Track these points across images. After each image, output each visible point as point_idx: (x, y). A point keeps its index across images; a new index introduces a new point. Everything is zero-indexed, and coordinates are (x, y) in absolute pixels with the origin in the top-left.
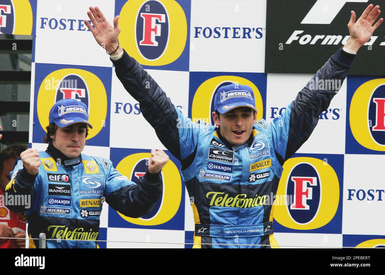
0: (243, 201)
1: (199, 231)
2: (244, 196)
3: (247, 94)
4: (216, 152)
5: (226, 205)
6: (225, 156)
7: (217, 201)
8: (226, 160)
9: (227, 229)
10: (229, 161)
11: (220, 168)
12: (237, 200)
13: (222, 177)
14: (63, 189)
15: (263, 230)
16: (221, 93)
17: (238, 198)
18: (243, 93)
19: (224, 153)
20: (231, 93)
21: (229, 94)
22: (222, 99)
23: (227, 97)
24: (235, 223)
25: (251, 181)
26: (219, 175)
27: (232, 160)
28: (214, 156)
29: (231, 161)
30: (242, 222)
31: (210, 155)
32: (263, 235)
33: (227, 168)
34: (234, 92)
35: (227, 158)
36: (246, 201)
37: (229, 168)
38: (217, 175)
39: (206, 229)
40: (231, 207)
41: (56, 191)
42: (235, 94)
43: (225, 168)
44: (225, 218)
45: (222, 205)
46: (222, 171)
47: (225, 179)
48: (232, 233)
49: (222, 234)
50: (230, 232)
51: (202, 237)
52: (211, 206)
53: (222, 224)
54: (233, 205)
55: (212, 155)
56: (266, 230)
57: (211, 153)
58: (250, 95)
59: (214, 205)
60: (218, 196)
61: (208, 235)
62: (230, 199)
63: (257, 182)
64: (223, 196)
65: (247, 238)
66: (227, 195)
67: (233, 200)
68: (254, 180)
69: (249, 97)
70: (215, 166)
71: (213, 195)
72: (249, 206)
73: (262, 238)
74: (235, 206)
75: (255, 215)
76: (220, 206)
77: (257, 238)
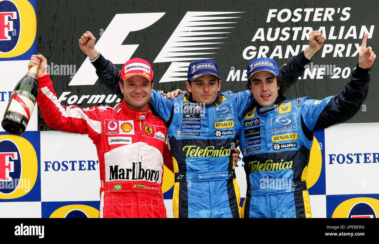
0: (212, 152)
1: (178, 178)
2: (212, 148)
3: (212, 66)
4: (188, 116)
5: (199, 155)
6: (195, 117)
7: (191, 153)
8: (196, 120)
9: (200, 175)
10: (198, 121)
11: (191, 127)
12: (207, 151)
13: (193, 134)
14: (253, 132)
15: (228, 175)
16: (192, 66)
17: (208, 149)
18: (209, 65)
19: (194, 115)
20: (199, 66)
21: (197, 66)
22: (193, 70)
23: (196, 69)
24: (207, 169)
25: (217, 136)
26: (191, 132)
27: (200, 119)
28: (186, 119)
29: (199, 121)
30: (211, 169)
31: (183, 118)
32: (228, 178)
33: (196, 126)
34: (202, 65)
35: (196, 119)
36: (214, 151)
37: (198, 126)
38: (189, 132)
39: (183, 176)
40: (202, 156)
41: (249, 134)
42: (202, 66)
43: (195, 126)
44: (198, 166)
45: (195, 156)
46: (193, 129)
47: (196, 135)
48: (203, 177)
49: (196, 179)
50: (202, 176)
51: (180, 182)
52: (187, 157)
53: (195, 171)
54: (204, 155)
55: (185, 119)
56: (230, 175)
57: (184, 117)
58: (214, 67)
59: (189, 156)
60: (192, 148)
61: (185, 181)
62: (202, 151)
63: (222, 137)
64: (196, 148)
65: (215, 181)
66: (199, 148)
67: (204, 151)
68: (220, 135)
69: (214, 68)
70: (187, 126)
71: (188, 148)
72: (217, 156)
73: (228, 181)
74: (206, 156)
75: (222, 163)
76: (194, 156)
77: (224, 181)
